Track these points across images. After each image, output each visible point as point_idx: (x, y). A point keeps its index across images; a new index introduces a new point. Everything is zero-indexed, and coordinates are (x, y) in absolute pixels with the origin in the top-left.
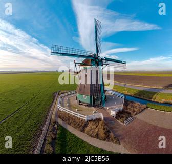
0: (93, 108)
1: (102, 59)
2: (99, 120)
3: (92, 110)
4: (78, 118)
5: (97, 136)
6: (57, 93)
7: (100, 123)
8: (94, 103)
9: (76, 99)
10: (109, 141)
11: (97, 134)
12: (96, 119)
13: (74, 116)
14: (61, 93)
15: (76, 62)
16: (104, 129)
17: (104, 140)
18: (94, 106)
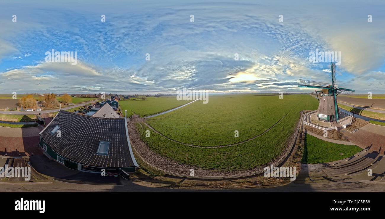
0: (329, 123)
1: (337, 89)
2: (334, 130)
3: (330, 124)
4: (319, 129)
5: (333, 138)
6: (302, 111)
7: (335, 132)
8: (330, 119)
9: (317, 117)
10: (341, 140)
11: (333, 137)
12: (333, 130)
13: (316, 128)
14: (305, 112)
15: (317, 91)
16: (338, 135)
17: (338, 140)
18: (330, 122)
